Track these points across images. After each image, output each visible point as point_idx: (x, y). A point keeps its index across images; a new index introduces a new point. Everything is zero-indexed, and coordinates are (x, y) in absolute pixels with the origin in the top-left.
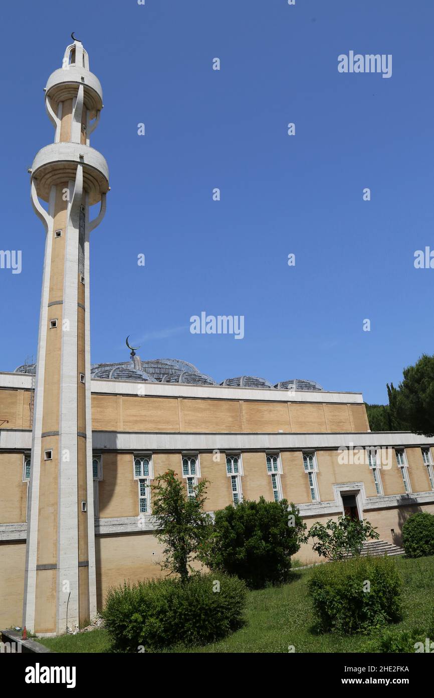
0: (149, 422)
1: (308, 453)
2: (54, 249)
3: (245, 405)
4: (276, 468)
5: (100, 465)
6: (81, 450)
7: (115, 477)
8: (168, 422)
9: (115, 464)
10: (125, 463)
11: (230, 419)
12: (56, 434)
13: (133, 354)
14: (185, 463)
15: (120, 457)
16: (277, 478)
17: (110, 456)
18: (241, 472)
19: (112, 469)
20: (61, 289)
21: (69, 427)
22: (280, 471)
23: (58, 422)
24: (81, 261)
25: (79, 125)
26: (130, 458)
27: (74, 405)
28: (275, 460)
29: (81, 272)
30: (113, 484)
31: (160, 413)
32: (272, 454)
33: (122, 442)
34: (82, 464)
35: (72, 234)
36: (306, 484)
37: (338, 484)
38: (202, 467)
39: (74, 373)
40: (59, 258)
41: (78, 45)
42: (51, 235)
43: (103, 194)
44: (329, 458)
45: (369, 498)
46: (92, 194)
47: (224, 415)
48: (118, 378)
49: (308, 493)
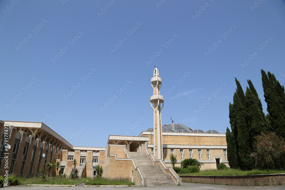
0: (175, 141)
1: (208, 150)
2: (155, 115)
3: (197, 137)
4: (200, 152)
5: (164, 151)
6: (161, 149)
7: (167, 153)
8: (179, 141)
9: (167, 150)
10: (169, 150)
11: (193, 141)
12: (157, 146)
13: (173, 122)
14: (181, 151)
15: (168, 149)
16: (200, 155)
17: (166, 149)
18: (192, 153)
19: (166, 151)
20: (157, 122)
21: (159, 145)
22: (201, 153)
23: (157, 145)
24: (160, 117)
25: (158, 89)
26: (170, 149)
27: (160, 142)
28: (200, 151)
29: (160, 119)
30: (167, 154)
31: (177, 139)
32: (199, 150)
33: (168, 147)
34: (161, 151)
35: (158, 112)
36: (207, 156)
37: (215, 157)
38: (184, 152)
39: (160, 137)
40: (156, 117)
41: (156, 69)
42: (154, 112)
43: (163, 102)
44: (213, 151)
45: (223, 160)
46: (161, 103)
47: (192, 139)
48: (168, 132)
49: (207, 158)
